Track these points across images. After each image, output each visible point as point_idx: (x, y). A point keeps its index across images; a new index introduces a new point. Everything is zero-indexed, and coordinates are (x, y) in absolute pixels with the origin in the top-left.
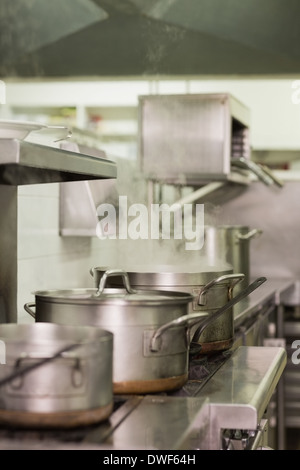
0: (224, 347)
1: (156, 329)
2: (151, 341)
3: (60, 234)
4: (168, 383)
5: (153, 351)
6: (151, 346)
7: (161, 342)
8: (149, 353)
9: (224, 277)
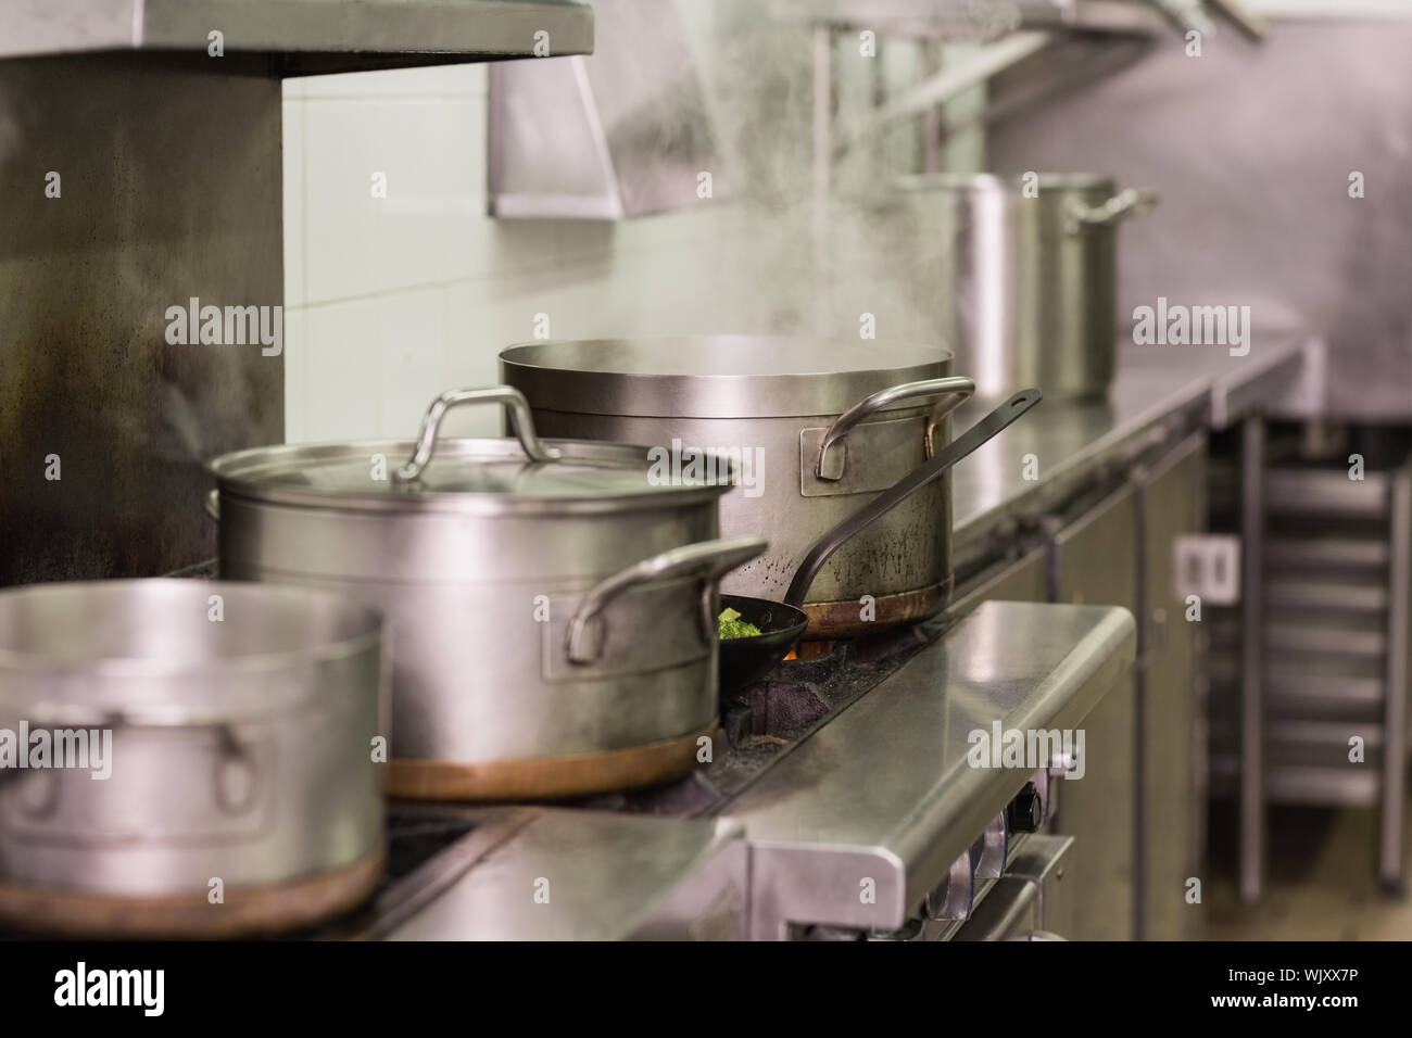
0: (907, 612)
1: (587, 590)
2: (568, 628)
3: (492, 211)
4: (629, 765)
5: (575, 663)
6: (567, 647)
7: (604, 633)
8: (565, 671)
9: (900, 390)
